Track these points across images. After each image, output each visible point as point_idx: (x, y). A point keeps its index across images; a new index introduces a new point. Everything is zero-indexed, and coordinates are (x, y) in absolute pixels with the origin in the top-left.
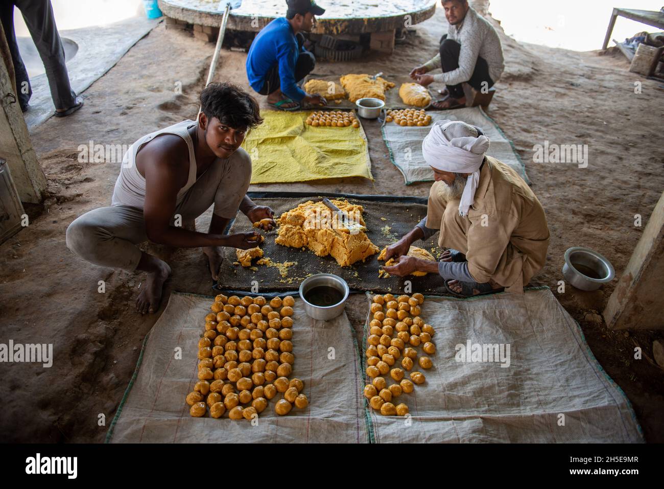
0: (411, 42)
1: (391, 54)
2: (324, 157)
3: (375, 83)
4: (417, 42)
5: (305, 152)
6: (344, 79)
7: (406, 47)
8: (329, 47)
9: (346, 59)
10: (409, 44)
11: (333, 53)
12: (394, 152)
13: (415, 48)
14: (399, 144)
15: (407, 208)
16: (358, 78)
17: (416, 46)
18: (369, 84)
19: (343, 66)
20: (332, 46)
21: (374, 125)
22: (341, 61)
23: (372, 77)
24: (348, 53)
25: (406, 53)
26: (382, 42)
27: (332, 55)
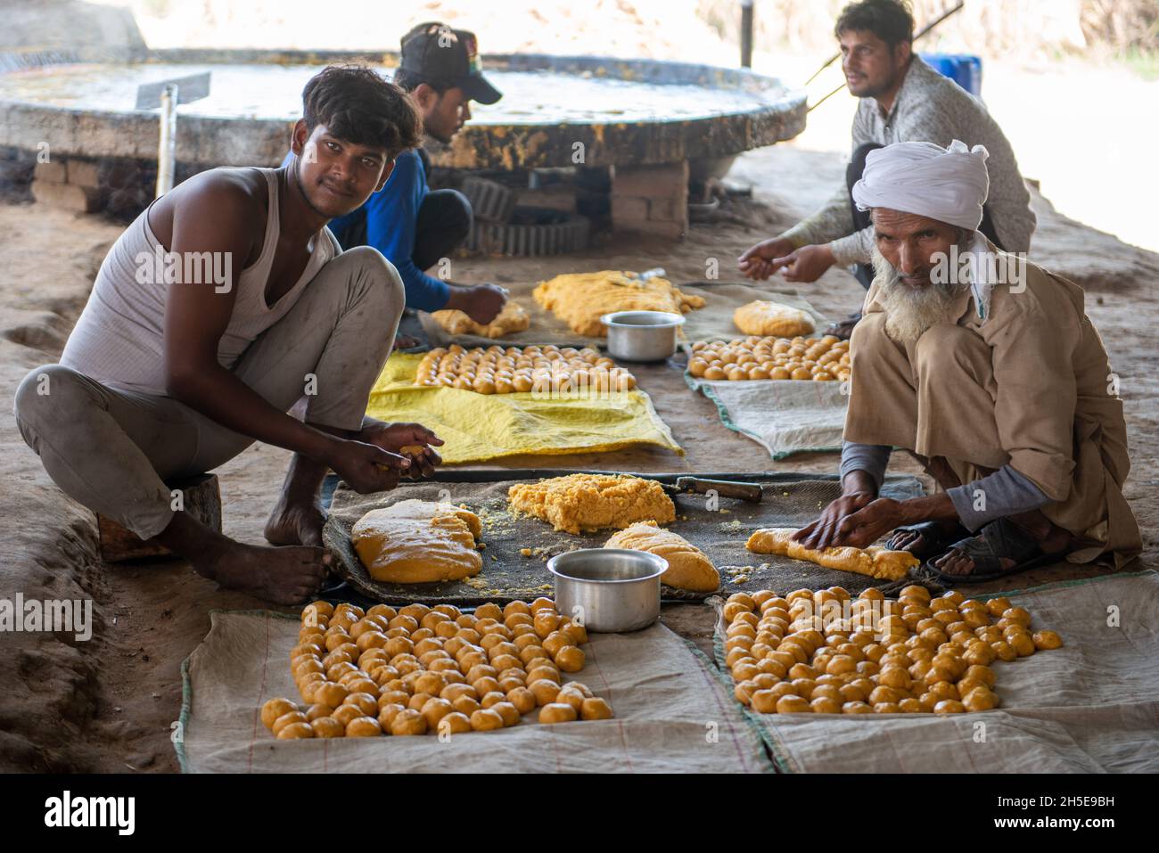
0: (738, 217)
1: (680, 240)
2: (529, 421)
3: (644, 287)
4: (757, 218)
5: (477, 415)
6: (546, 289)
7: (724, 227)
8: (487, 215)
9: (542, 250)
10: (733, 221)
11: (501, 232)
12: (730, 410)
13: (753, 231)
14: (742, 392)
15: (784, 489)
16: (592, 281)
17: (756, 228)
18: (629, 290)
19: (537, 266)
20: (494, 213)
21: (659, 373)
22: (527, 254)
23: (636, 274)
24: (548, 233)
25: (728, 240)
26: (649, 205)
27: (495, 236)
